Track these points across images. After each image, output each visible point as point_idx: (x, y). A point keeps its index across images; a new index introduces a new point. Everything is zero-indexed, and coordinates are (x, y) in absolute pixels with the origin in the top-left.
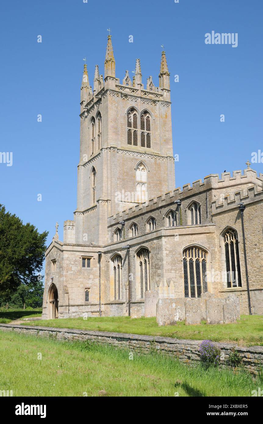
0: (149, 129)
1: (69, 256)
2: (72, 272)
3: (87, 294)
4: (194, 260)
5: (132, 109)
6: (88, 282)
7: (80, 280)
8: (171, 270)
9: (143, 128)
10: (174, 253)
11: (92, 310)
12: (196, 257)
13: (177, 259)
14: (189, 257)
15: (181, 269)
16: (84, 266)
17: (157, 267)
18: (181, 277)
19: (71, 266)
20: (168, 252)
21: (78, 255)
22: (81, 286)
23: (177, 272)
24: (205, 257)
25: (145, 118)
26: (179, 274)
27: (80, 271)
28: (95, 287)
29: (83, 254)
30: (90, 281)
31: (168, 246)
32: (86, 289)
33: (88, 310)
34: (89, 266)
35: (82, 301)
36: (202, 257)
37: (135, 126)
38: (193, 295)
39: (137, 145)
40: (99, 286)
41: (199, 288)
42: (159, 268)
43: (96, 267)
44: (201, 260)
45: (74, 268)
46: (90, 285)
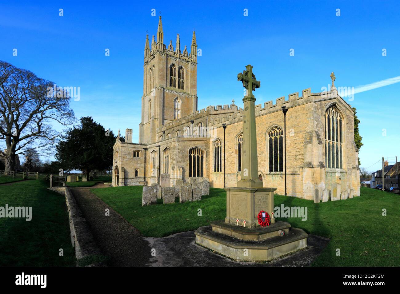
0: (183, 78)
1: (125, 150)
2: (126, 160)
3: (136, 172)
4: (196, 156)
5: (173, 65)
6: (137, 165)
7: (132, 164)
8: (181, 161)
9: (179, 77)
10: (183, 151)
11: (140, 181)
12: (197, 154)
13: (186, 155)
14: (193, 154)
15: (188, 161)
16: (134, 156)
18: (187, 165)
19: (126, 156)
20: (180, 151)
21: (131, 150)
22: (133, 167)
23: (185, 162)
24: (203, 154)
25: (181, 71)
26: (186, 164)
27: (132, 159)
28: (142, 168)
29: (134, 149)
30: (139, 165)
31: (180, 147)
32: (136, 169)
33: (137, 181)
34: (138, 156)
35: (133, 176)
36: (201, 154)
37: (175, 76)
38: (194, 175)
39: (176, 87)
40: (144, 168)
41: (198, 172)
43: (143, 157)
44: (200, 156)
45: (128, 157)
46: (138, 167)
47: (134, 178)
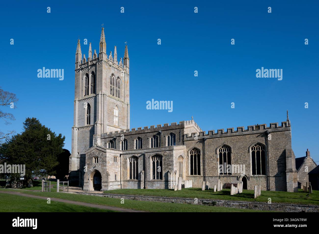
0: (119, 88)
1: (109, 155)
2: (110, 164)
3: (116, 176)
5: (113, 75)
7: (113, 168)
8: (175, 166)
9: (117, 86)
11: (118, 184)
13: (177, 161)
14: (180, 160)
15: (178, 166)
16: (114, 161)
17: (168, 164)
19: (110, 161)
20: (175, 158)
21: (113, 155)
22: (113, 171)
24: (183, 161)
25: (118, 81)
26: (177, 169)
30: (117, 169)
31: (175, 155)
32: (115, 173)
35: (114, 180)
37: (114, 85)
39: (114, 95)
42: (170, 165)
43: (119, 162)
46: (117, 171)
47: (114, 182)
